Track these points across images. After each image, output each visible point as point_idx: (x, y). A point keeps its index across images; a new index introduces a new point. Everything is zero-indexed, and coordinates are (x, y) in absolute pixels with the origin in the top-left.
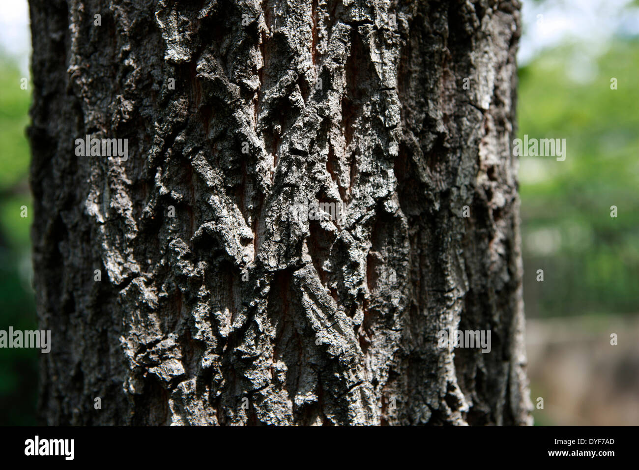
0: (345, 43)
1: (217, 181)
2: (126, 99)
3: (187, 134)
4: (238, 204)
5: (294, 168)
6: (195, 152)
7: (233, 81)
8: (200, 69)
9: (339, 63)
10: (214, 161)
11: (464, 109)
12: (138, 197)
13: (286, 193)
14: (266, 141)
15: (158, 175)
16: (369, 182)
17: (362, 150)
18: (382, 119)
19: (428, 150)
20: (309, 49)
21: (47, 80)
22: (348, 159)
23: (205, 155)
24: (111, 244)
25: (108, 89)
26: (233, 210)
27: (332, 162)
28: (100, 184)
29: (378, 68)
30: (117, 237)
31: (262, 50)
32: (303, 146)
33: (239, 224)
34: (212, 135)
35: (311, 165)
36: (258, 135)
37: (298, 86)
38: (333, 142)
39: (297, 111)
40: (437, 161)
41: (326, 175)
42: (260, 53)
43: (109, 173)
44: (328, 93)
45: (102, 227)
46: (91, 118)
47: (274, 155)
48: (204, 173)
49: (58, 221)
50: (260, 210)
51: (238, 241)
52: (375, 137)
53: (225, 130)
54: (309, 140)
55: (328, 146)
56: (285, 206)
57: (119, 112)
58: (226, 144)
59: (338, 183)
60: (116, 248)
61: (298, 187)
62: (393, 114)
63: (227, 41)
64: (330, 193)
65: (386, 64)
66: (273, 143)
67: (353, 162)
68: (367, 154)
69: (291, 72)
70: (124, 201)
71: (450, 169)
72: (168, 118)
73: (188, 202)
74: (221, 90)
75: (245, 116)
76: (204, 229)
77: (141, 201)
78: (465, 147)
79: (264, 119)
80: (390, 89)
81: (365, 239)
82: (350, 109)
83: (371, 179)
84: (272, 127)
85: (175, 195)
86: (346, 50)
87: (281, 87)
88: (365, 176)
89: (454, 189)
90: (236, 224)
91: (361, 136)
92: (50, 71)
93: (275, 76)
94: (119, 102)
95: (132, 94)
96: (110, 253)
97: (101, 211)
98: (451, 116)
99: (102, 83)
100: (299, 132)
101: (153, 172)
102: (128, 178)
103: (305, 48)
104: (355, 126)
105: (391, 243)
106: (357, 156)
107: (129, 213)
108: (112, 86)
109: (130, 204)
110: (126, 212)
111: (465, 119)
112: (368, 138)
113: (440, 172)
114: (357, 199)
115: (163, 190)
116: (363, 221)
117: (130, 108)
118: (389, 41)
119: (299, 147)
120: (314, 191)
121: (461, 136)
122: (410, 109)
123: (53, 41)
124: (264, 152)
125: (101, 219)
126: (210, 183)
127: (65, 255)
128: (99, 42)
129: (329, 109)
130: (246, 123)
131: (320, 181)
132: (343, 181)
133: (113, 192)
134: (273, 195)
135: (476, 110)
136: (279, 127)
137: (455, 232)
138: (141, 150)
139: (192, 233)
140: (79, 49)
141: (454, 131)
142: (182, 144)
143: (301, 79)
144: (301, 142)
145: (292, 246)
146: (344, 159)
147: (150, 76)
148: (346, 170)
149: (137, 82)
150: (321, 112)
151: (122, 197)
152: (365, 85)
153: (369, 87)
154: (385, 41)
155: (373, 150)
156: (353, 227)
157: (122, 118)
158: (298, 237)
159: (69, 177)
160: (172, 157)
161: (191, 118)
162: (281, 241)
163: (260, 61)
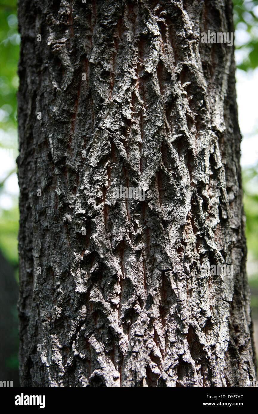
0: (159, 281)
1: (101, 350)
2: (58, 307)
3: (86, 326)
4: (111, 359)
5: (137, 343)
6: (90, 334)
7: (107, 301)
8: (91, 296)
9: (157, 291)
10: (99, 338)
11: (220, 303)
12: (65, 353)
13: (134, 356)
14: (124, 328)
15: (73, 345)
16: (175, 346)
17: (170, 331)
18: (179, 315)
19: (203, 326)
20: (142, 284)
21: (25, 290)
22: (164, 335)
23: (95, 336)
24: (52, 378)
25: (51, 300)
26: (109, 363)
27: (156, 337)
28: (48, 347)
29: (176, 291)
30: (55, 374)
31: (120, 284)
32: (141, 333)
33: (112, 370)
34: (98, 326)
35: (145, 341)
36: (120, 326)
37: (138, 302)
38: (156, 327)
39: (138, 314)
40: (208, 329)
41: (153, 344)
42: (119, 286)
43: (51, 343)
44: (152, 306)
45: (48, 368)
46: (43, 315)
47: (128, 334)
48: (94, 346)
49: (29, 359)
50: (122, 362)
51: (112, 379)
52: (176, 324)
53: (104, 324)
54: (144, 329)
55: (153, 329)
56: (134, 362)
57: (55, 314)
58: (104, 330)
59: (160, 347)
60: (55, 380)
61: (140, 353)
62: (184, 313)
63: (104, 281)
64: (155, 353)
65: (179, 289)
66: (127, 328)
67: (166, 336)
68: (173, 332)
69: (134, 296)
70: (58, 357)
71: (215, 334)
72: (77, 318)
73: (88, 358)
74: (101, 306)
75: (113, 318)
76: (95, 373)
77: (66, 355)
78: (222, 322)
79: (122, 319)
80: (182, 301)
81: (174, 375)
82: (163, 311)
83: (176, 345)
84: (126, 322)
85: (82, 356)
86: (160, 284)
87: (129, 304)
88: (172, 344)
89: (218, 345)
90: (111, 370)
91: (170, 324)
92: (26, 286)
93: (127, 297)
94: (55, 309)
95: (61, 305)
96: (52, 382)
97: (48, 360)
98: (214, 306)
99: (48, 298)
100: (139, 326)
101: (71, 343)
102: (60, 344)
103: (140, 283)
104: (166, 318)
105: (187, 376)
106: (168, 334)
107: (60, 362)
108: (53, 299)
109: (61, 357)
110: (59, 362)
111: (221, 308)
112: (173, 325)
113: (210, 335)
114: (169, 355)
115: (76, 353)
116: (173, 367)
117: (60, 312)
118: (181, 278)
119: (139, 333)
120: (148, 353)
121: (220, 316)
122: (193, 307)
123: (28, 273)
124: (123, 334)
125: (48, 365)
126: (97, 351)
127: (33, 376)
128: (46, 278)
129: (153, 313)
130: (113, 321)
131: (150, 348)
132: (162, 346)
133: (53, 352)
134: (128, 356)
135: (226, 303)
136: (130, 321)
137: (220, 366)
138: (66, 331)
139: (90, 375)
140: (38, 281)
141: (216, 314)
142: (84, 331)
143: (139, 298)
144: (139, 330)
145: (138, 383)
146: (162, 335)
147: (69, 296)
148: (163, 340)
149: (64, 299)
150: (149, 315)
151: (57, 354)
152: (170, 299)
153: (172, 299)
154: (179, 278)
155: (176, 331)
156: (168, 370)
157: (56, 317)
158: (141, 378)
159: (35, 338)
160: (80, 337)
161: (88, 317)
162: (133, 380)
163: (120, 290)
